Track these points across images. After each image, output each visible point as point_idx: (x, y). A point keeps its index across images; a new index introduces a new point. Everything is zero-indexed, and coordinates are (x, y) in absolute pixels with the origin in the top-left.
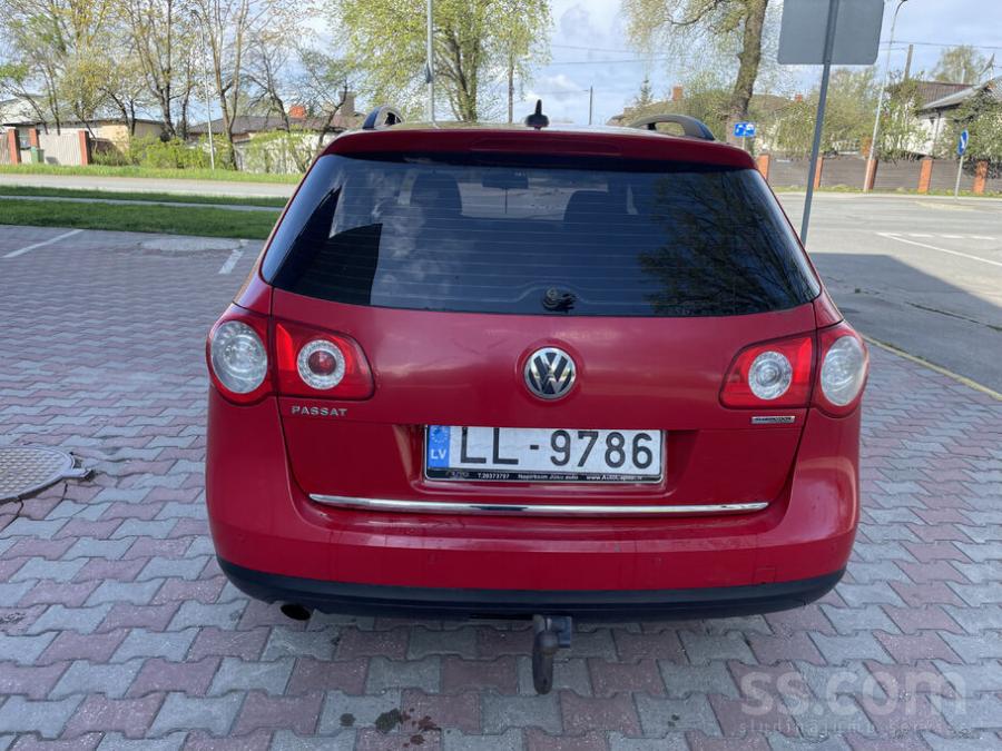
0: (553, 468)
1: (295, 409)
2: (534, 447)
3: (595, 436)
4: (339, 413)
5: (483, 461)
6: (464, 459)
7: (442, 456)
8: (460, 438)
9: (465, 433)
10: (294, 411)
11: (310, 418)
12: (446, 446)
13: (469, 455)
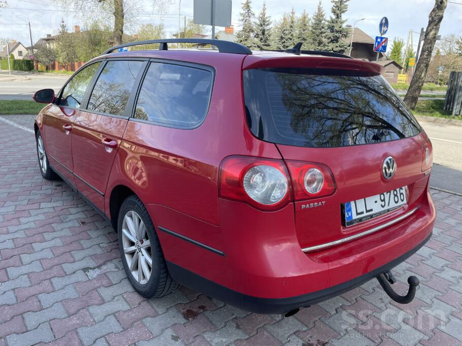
0: (383, 209)
1: (303, 206)
2: (376, 202)
3: (390, 192)
4: (322, 203)
5: (362, 213)
6: (358, 214)
7: (350, 215)
8: (354, 205)
9: (355, 203)
10: (302, 208)
11: (309, 209)
12: (350, 210)
13: (358, 212)
